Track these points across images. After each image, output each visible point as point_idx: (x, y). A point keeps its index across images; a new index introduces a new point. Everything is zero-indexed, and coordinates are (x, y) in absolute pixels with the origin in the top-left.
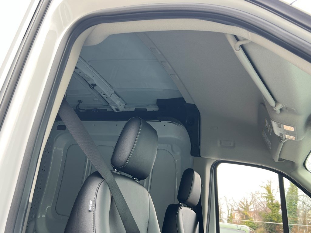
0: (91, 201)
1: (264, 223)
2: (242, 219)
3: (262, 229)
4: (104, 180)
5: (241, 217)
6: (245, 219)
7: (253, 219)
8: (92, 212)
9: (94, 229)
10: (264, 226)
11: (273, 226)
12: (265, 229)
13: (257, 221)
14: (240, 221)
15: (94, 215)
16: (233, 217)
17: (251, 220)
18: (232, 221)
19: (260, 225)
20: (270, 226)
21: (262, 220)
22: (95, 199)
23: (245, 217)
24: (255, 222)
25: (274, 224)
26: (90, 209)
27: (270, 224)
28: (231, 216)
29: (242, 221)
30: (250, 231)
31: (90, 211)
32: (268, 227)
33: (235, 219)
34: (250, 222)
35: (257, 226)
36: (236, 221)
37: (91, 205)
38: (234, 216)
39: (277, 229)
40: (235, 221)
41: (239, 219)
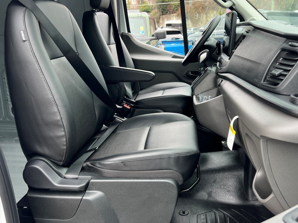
0: (22, 32)
1: (157, 5)
2: (139, 4)
3: (156, 10)
4: (27, 8)
5: (137, 3)
6: (141, 4)
7: (148, 3)
8: (27, 42)
9: (35, 56)
10: (157, 8)
11: (165, 6)
12: (158, 10)
13: (151, 4)
14: (137, 6)
15: (30, 44)
16: (130, 4)
17: (146, 3)
18: (130, 8)
19: (154, 7)
20: (162, 7)
21: (155, 2)
22: (25, 29)
23: (141, 2)
24: (150, 5)
25: (166, 4)
26: (24, 39)
27: (162, 5)
28: (128, 2)
29: (138, 6)
30: (149, 17)
31: (24, 41)
32: (161, 7)
33: (132, 5)
34: (146, 6)
35: (152, 8)
36: (134, 7)
37: (23, 35)
38: (131, 2)
39: (168, 9)
40: (132, 7)
41: (136, 4)
